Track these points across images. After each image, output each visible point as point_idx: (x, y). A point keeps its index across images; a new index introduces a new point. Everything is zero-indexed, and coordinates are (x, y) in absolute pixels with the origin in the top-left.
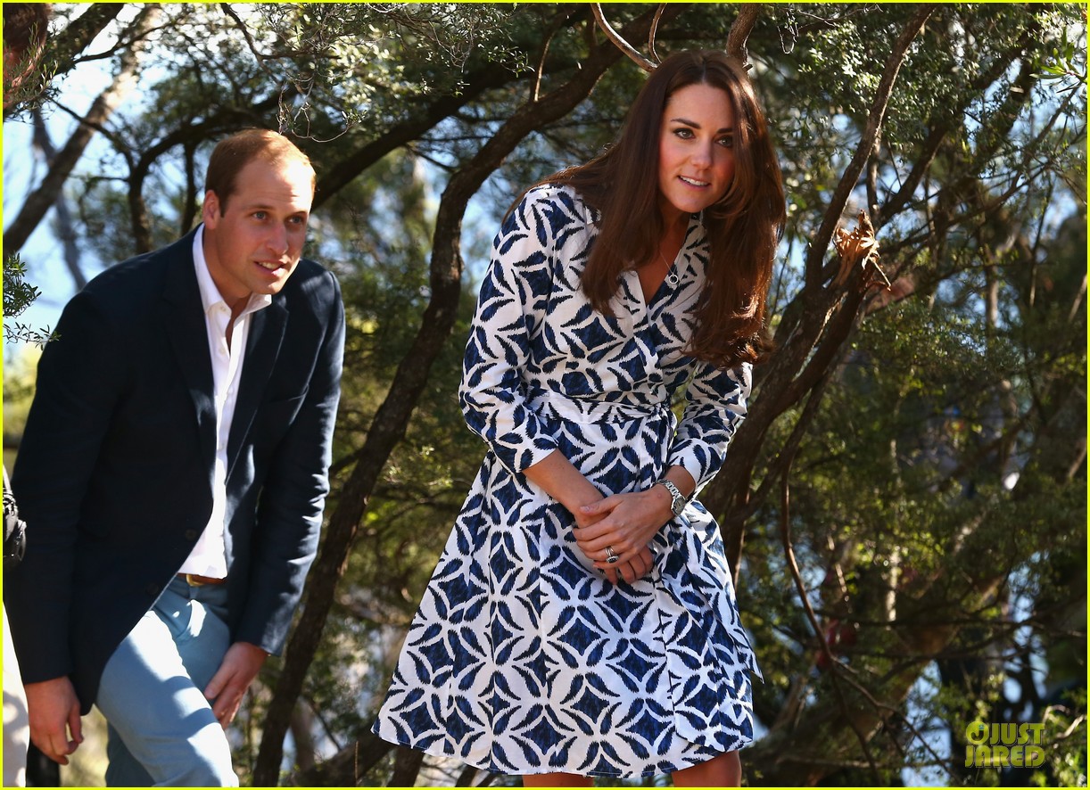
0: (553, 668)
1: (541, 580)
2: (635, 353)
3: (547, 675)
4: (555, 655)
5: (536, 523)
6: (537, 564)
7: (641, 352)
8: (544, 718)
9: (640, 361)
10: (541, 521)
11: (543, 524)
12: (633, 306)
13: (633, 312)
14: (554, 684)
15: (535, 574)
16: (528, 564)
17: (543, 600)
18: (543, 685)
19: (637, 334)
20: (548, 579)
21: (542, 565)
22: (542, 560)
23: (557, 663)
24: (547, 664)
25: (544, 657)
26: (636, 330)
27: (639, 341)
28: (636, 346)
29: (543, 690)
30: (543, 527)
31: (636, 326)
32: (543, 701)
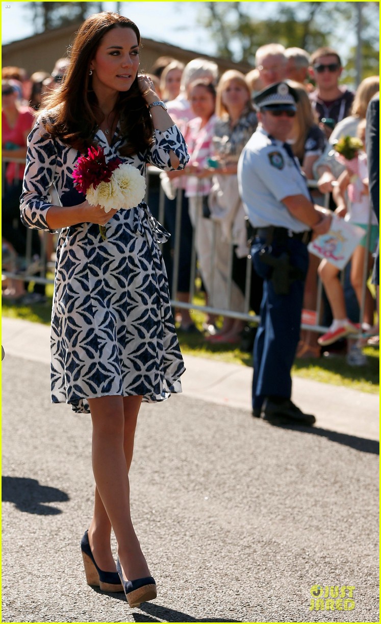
0: (103, 342)
1: (92, 300)
3: (99, 346)
4: (104, 335)
5: (85, 273)
6: (88, 293)
8: (98, 369)
10: (88, 270)
11: (89, 271)
14: (104, 350)
15: (88, 298)
16: (83, 294)
17: (94, 309)
18: (96, 352)
20: (95, 299)
21: (91, 292)
22: (90, 290)
23: (105, 339)
24: (99, 340)
25: (96, 337)
29: (96, 355)
30: (89, 273)
32: (96, 360)
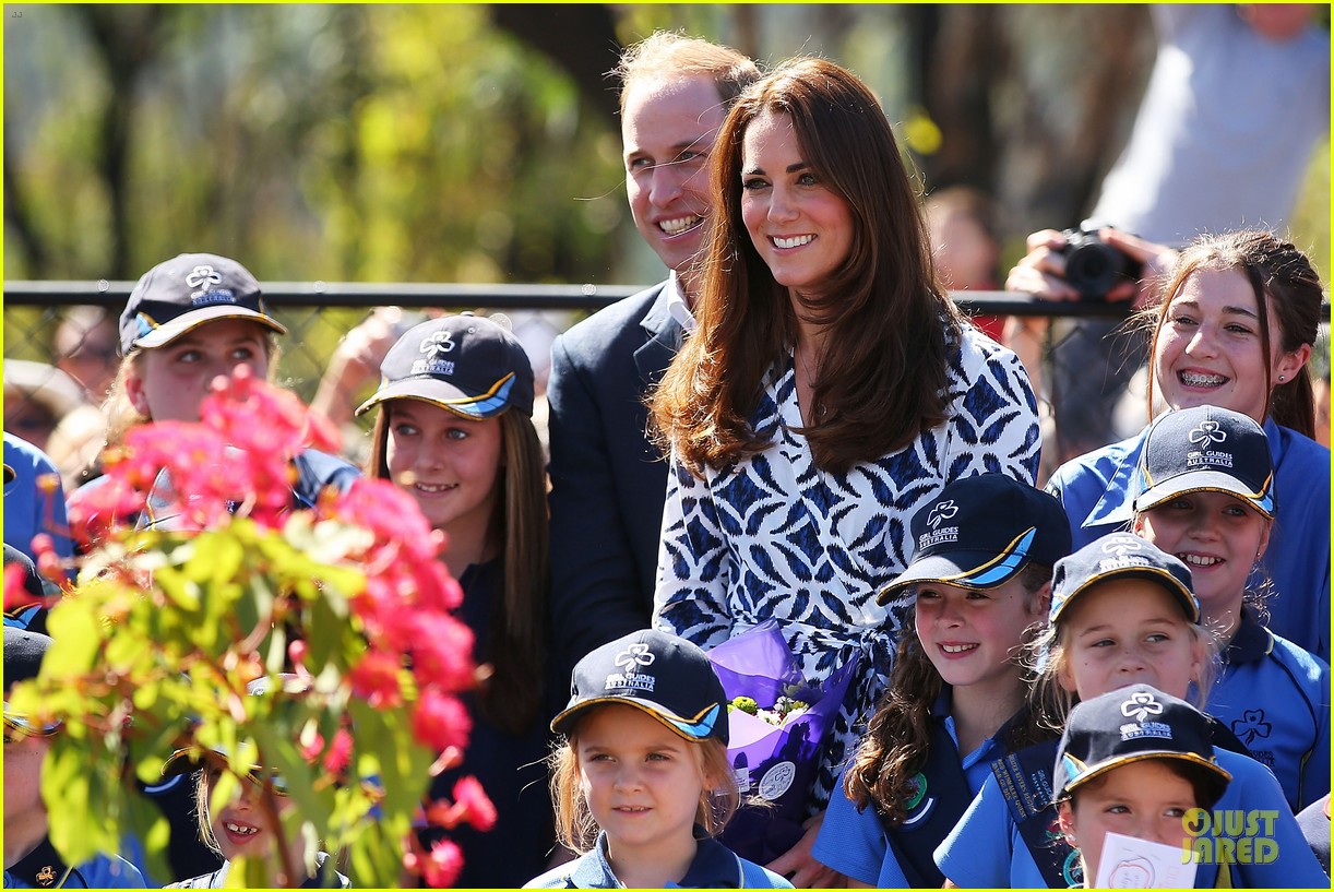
2: (804, 521)
7: (813, 517)
9: (812, 530)
12: (792, 451)
13: (794, 459)
19: (805, 493)
26: (803, 487)
27: (809, 503)
28: (806, 510)
31: (801, 479)
